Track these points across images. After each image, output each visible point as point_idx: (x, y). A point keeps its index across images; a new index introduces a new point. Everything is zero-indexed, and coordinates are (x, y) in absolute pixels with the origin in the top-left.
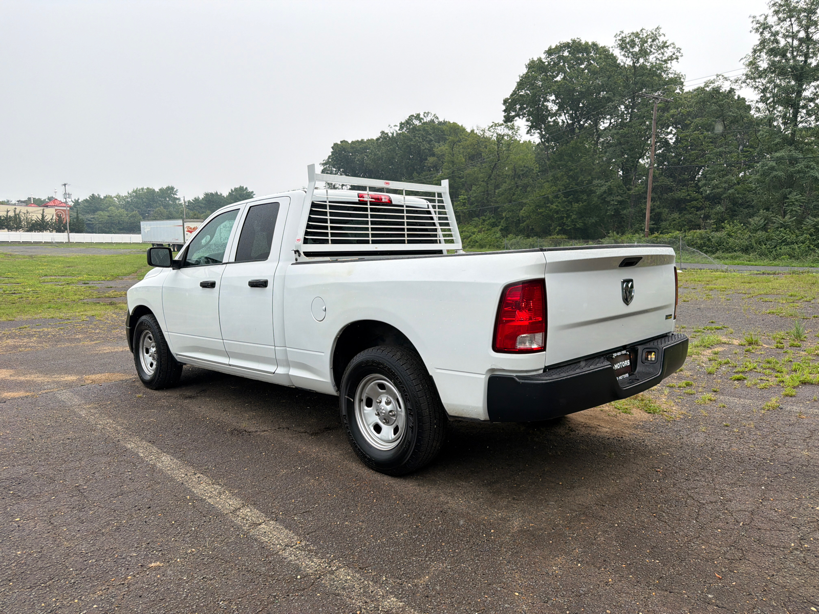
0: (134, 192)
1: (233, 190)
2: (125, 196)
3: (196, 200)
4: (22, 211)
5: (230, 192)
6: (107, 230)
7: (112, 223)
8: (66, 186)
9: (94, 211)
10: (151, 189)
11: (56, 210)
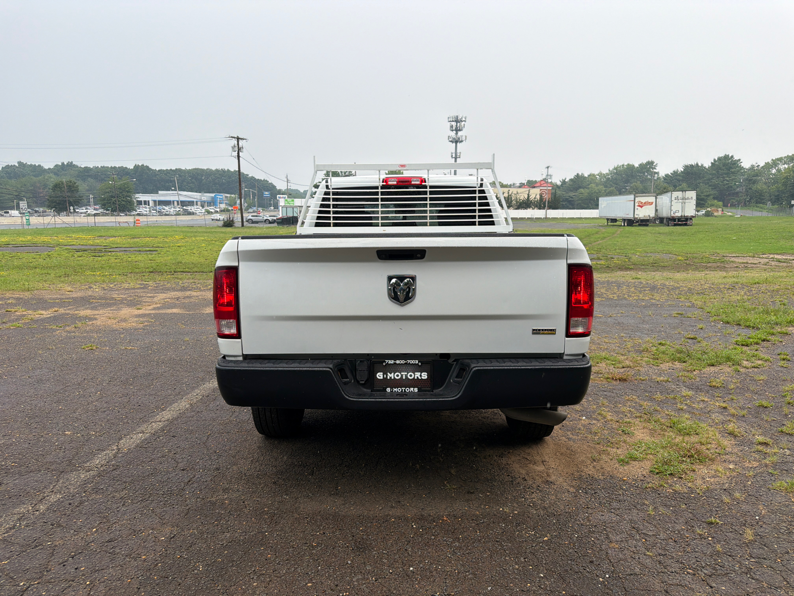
0: (615, 169)
1: (716, 159)
2: (606, 174)
3: (675, 173)
4: (514, 192)
5: (713, 162)
6: (586, 206)
7: (591, 200)
8: (549, 168)
9: (576, 189)
10: (631, 165)
11: (541, 190)
